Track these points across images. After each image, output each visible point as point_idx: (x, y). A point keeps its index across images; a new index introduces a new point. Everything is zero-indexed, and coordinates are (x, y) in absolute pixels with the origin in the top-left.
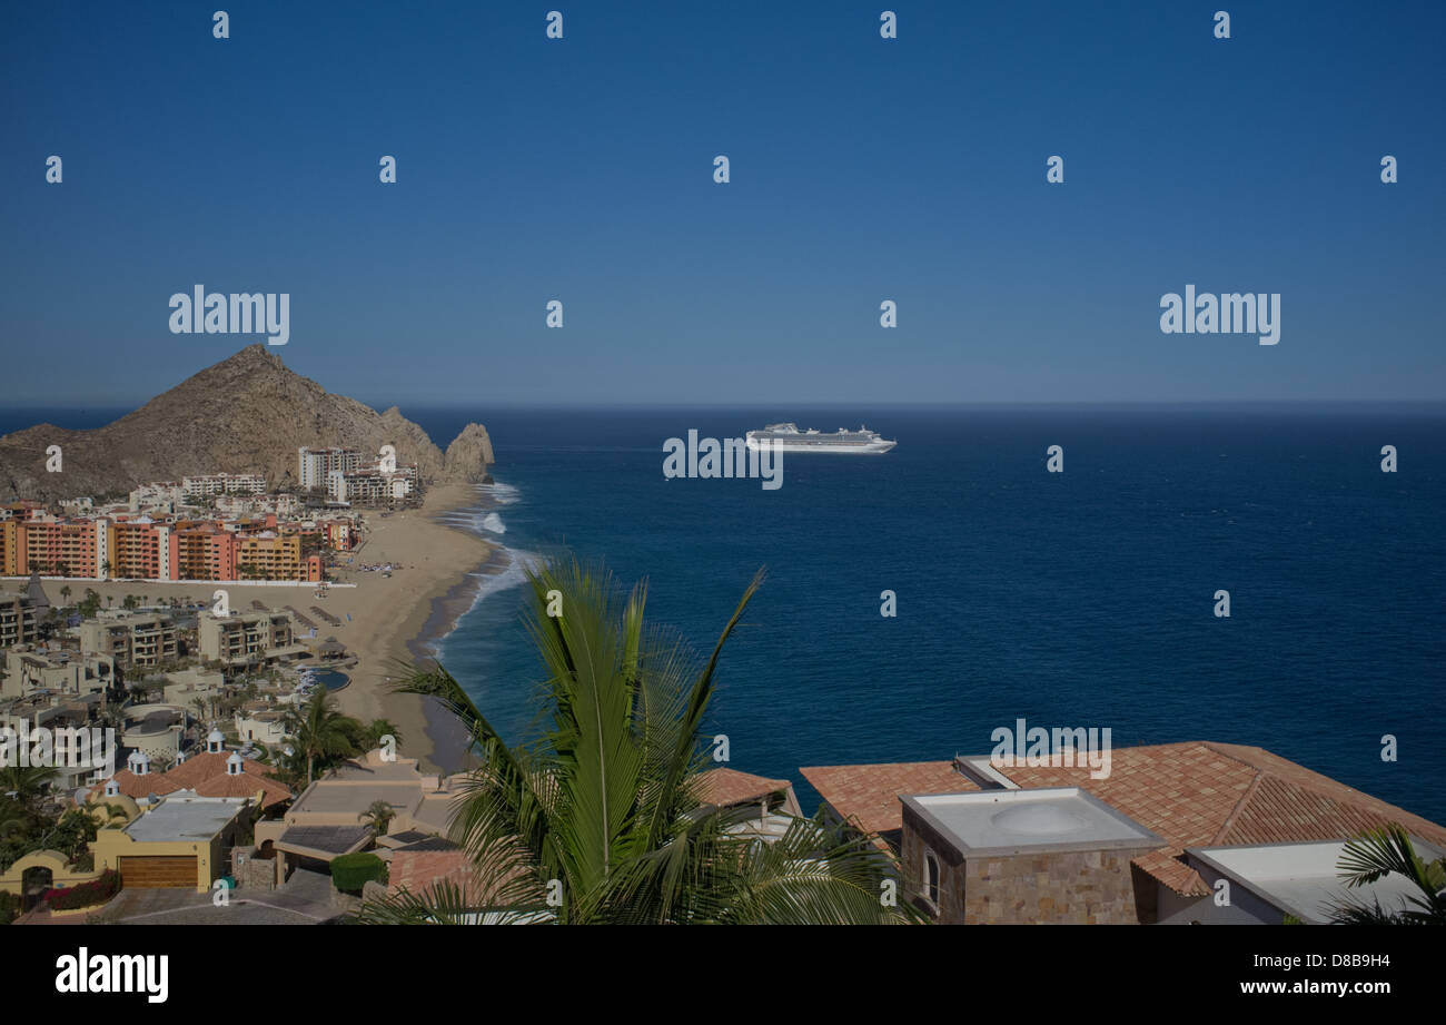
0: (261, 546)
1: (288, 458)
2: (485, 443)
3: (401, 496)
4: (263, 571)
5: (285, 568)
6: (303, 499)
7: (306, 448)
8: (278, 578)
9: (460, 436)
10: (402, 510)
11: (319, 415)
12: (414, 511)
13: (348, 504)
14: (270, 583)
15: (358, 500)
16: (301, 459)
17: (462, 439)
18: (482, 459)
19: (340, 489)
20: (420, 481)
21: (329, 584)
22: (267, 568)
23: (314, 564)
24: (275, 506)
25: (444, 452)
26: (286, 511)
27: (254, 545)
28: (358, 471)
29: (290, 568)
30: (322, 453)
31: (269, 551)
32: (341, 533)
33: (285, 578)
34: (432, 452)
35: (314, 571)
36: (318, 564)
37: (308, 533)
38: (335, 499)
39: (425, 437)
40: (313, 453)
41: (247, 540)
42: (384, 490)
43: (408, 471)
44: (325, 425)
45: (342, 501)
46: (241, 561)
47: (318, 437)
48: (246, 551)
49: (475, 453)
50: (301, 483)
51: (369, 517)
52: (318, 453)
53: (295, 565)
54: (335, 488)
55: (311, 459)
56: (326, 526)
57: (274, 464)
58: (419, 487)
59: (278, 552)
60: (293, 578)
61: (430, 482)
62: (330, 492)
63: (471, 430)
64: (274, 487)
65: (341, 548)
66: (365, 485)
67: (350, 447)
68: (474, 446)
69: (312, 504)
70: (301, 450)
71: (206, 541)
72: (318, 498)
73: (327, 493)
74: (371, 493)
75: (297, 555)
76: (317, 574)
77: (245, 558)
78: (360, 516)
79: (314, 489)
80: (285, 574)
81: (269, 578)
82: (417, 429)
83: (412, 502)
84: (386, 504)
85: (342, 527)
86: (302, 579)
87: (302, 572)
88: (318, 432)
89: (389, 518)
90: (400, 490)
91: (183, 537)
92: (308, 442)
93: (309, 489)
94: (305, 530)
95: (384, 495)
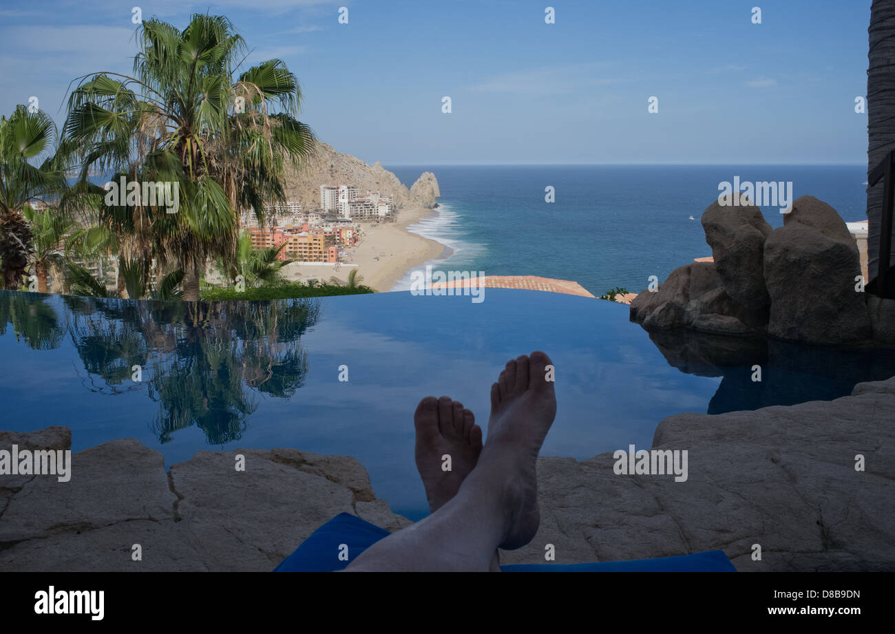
0: (300, 240)
1: (314, 192)
2: (435, 184)
3: (384, 215)
4: (301, 256)
5: (315, 254)
6: (323, 216)
7: (325, 186)
8: (311, 261)
9: (418, 180)
10: (384, 223)
11: (332, 166)
12: (392, 224)
13: (351, 219)
14: (306, 263)
15: (357, 217)
16: (322, 192)
17: (420, 182)
18: (433, 193)
19: (346, 212)
20: (395, 207)
21: (342, 264)
22: (304, 254)
23: (332, 252)
24: (307, 220)
25: (409, 189)
26: (314, 223)
27: (295, 240)
28: (357, 199)
29: (317, 254)
30: (335, 189)
31: (305, 244)
32: (347, 235)
33: (315, 260)
34: (402, 189)
35: (332, 256)
36: (334, 251)
37: (328, 234)
38: (343, 216)
39: (397, 180)
40: (329, 188)
41: (291, 237)
42: (373, 211)
43: (387, 200)
44: (336, 172)
45: (347, 218)
46: (288, 250)
47: (332, 179)
48: (291, 244)
49: (428, 189)
50: (322, 207)
51: (364, 227)
52: (332, 189)
53: (320, 252)
54: (343, 209)
55: (328, 192)
56: (338, 231)
57: (306, 196)
58: (394, 211)
59: (310, 244)
60: (320, 260)
61: (401, 208)
62: (340, 212)
63: (424, 177)
64: (306, 210)
65: (348, 244)
66: (361, 208)
67: (352, 185)
68: (428, 186)
69: (329, 219)
70: (322, 187)
71: (267, 238)
72: (333, 216)
73: (338, 213)
74: (365, 213)
75: (322, 246)
76: (334, 258)
77: (291, 248)
78: (359, 226)
79: (330, 211)
80: (315, 258)
81: (305, 260)
82: (392, 176)
83: (389, 218)
84: (374, 219)
85: (348, 231)
86: (325, 261)
87: (325, 257)
88: (332, 176)
89: (377, 227)
90: (383, 211)
91: (253, 235)
92: (326, 182)
93: (327, 211)
94: (325, 233)
95: (373, 214)
